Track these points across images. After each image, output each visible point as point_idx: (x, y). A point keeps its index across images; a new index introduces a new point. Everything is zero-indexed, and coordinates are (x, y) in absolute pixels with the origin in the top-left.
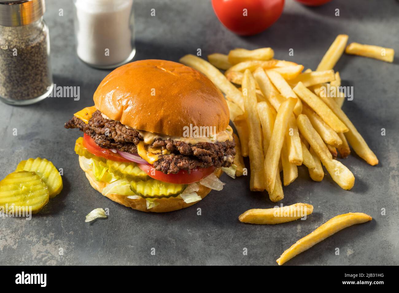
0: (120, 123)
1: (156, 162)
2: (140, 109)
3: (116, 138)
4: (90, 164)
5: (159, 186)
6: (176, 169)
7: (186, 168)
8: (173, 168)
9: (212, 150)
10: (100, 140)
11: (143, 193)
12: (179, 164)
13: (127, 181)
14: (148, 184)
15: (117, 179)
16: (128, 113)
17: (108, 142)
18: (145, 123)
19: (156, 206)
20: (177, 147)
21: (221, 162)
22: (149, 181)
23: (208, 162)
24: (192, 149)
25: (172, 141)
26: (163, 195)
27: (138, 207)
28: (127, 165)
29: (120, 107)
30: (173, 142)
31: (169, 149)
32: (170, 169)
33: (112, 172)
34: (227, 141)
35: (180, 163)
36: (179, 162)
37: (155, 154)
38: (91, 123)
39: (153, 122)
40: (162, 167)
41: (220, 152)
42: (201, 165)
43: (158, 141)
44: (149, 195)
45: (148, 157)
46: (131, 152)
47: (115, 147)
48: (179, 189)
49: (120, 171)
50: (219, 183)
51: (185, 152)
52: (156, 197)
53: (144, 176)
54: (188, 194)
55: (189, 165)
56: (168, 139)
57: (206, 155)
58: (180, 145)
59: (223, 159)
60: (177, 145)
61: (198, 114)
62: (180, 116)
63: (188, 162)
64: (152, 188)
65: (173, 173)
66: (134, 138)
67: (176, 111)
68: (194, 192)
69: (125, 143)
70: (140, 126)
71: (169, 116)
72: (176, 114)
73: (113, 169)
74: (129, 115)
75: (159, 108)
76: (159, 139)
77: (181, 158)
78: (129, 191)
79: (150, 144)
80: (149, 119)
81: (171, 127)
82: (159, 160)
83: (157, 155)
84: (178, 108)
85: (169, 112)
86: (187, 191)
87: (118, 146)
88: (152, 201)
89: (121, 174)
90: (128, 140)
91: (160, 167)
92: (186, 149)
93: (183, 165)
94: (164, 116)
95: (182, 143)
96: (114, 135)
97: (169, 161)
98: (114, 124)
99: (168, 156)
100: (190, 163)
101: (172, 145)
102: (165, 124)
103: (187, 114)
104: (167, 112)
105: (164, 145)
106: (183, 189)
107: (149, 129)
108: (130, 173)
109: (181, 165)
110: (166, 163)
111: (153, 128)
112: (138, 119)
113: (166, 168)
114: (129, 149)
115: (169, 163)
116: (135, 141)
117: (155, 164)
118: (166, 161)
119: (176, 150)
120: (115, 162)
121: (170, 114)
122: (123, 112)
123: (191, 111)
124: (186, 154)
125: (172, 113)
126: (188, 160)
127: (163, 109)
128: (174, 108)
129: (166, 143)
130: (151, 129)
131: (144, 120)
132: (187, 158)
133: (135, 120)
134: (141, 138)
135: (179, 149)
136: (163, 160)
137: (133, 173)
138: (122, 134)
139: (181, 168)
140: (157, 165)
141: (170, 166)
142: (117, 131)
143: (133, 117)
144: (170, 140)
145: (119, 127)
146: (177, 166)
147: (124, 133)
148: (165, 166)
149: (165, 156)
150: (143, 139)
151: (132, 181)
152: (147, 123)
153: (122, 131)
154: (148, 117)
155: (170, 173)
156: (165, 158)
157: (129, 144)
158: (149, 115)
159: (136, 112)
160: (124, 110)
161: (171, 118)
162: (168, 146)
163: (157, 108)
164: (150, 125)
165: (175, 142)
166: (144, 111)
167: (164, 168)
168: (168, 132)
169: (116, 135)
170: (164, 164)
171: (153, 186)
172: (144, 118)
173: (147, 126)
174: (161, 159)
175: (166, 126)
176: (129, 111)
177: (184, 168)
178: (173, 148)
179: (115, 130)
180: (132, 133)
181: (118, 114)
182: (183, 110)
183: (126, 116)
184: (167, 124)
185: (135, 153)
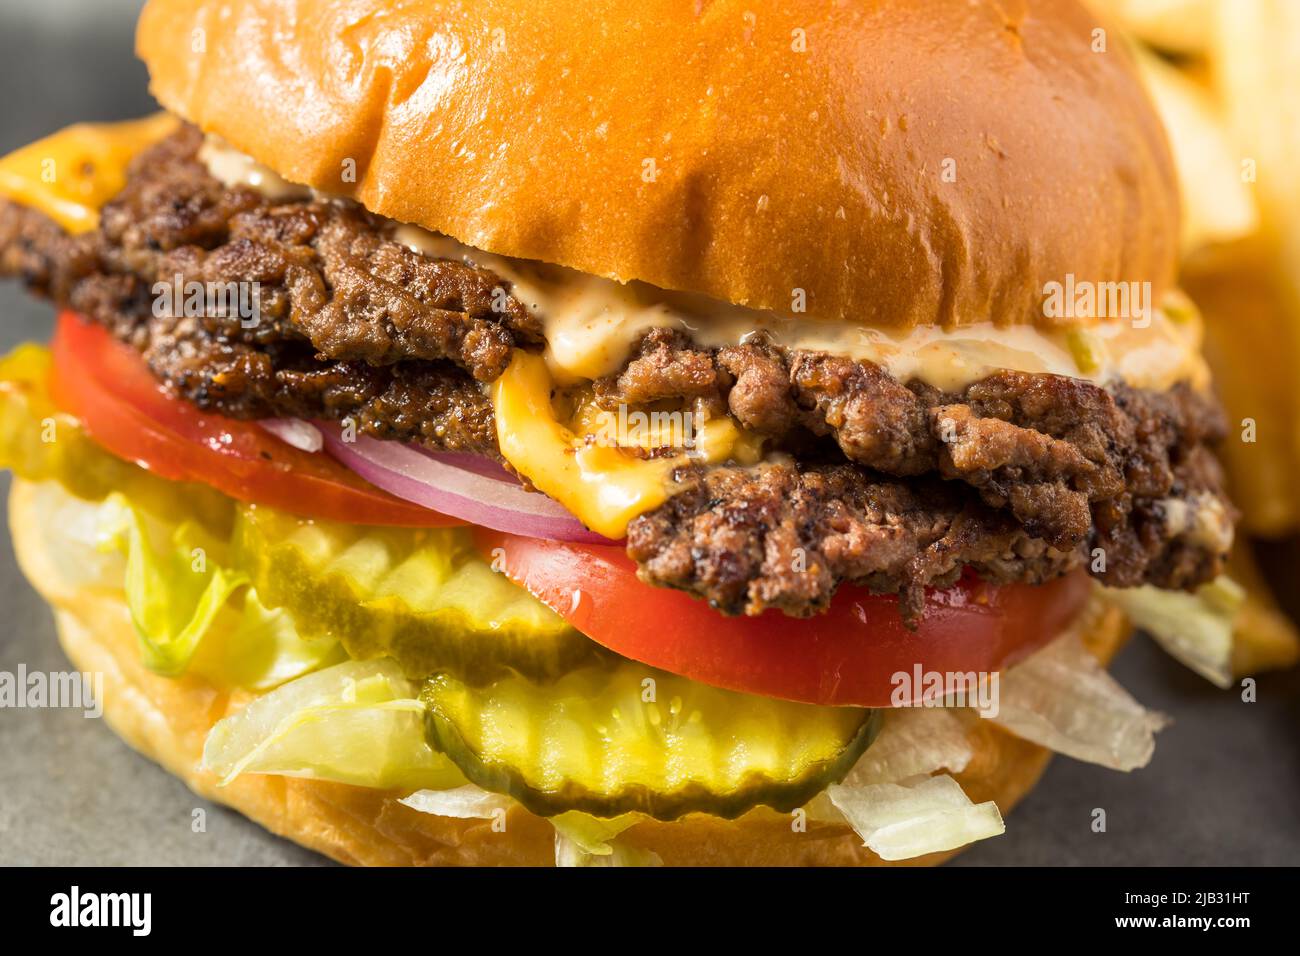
0: (359, 208)
1: (649, 514)
2: (528, 91)
3: (319, 323)
4: (105, 537)
5: (656, 720)
7: (884, 573)
8: (791, 568)
9: (1088, 439)
10: (188, 349)
11: (536, 769)
12: (839, 536)
13: (400, 674)
14: (568, 702)
15: (315, 662)
16: (427, 130)
17: (254, 364)
18: (564, 205)
20: (820, 399)
21: (1144, 540)
22: (574, 677)
23: (1059, 530)
24: (936, 421)
25: (774, 356)
26: (693, 787)
28: (399, 554)
29: (358, 79)
30: (785, 363)
31: (750, 417)
32: (766, 578)
33: (285, 603)
34: (1182, 388)
35: (843, 529)
36: (835, 519)
37: (644, 455)
38: (120, 218)
39: (634, 194)
40: (705, 556)
41: (1148, 461)
42: (1000, 554)
43: (661, 352)
44: (582, 789)
45: (587, 477)
46: (440, 441)
47: (313, 408)
48: (821, 747)
49: (348, 590)
50: (1123, 714)
51: (883, 439)
52: (642, 808)
53: (539, 639)
54: (891, 788)
55: (910, 548)
56: (743, 339)
57: (1048, 476)
58: (843, 387)
59: (1160, 521)
60: (819, 388)
61: (984, 155)
62: (847, 159)
63: (906, 525)
64: (603, 730)
65: (790, 612)
66: (467, 330)
67: (814, 115)
68: (936, 773)
69: (394, 370)
70: (525, 231)
71: (760, 153)
72: (818, 142)
73: (293, 580)
74: (437, 138)
75: (683, 83)
76: (677, 340)
77: (847, 490)
78: (418, 754)
79: (601, 378)
80: (595, 173)
81: (772, 242)
82: (673, 501)
83: (661, 461)
84: (827, 93)
85: (759, 118)
86: (882, 765)
87: (336, 389)
88: (598, 841)
89: (353, 615)
90: (424, 342)
91: (682, 553)
92: (893, 420)
93: (868, 549)
94: (717, 150)
95: (859, 370)
96: (305, 301)
97: (758, 510)
98: (309, 222)
99: (746, 474)
100: (915, 539)
101: (779, 386)
102: (729, 213)
103: (901, 148)
104: (742, 117)
105: (712, 386)
106: (851, 744)
107: (593, 253)
108: (424, 613)
109: (851, 547)
110: (728, 523)
111: (627, 243)
112: (506, 170)
113: (737, 561)
114: (429, 419)
115: (760, 523)
116: (475, 349)
117: (639, 535)
118: (728, 513)
119: (807, 424)
120: (306, 524)
121: (768, 136)
122: (384, 119)
123: (930, 124)
124: (891, 458)
125: (787, 130)
126: (905, 512)
127: (708, 92)
128: (801, 93)
129: (727, 368)
130: (616, 253)
131: (558, 177)
132: (892, 499)
133: (485, 178)
134: (526, 328)
135: (832, 416)
136: (705, 504)
137: (452, 607)
138: (372, 296)
139: (848, 568)
140: (660, 540)
141: (769, 551)
142: (326, 270)
143: (464, 158)
144: (757, 344)
145: (344, 238)
146: (822, 552)
147: (391, 282)
148: (723, 550)
149: (722, 470)
150: (539, 335)
151: (440, 677)
152: (578, 200)
153: (374, 271)
154: (588, 155)
155: (764, 606)
156: (721, 491)
157: (426, 375)
158: (599, 142)
159: (489, 114)
160: (397, 102)
161: (772, 166)
162: (747, 393)
163: (668, 83)
164: (605, 217)
165: (804, 360)
166: (558, 104)
167: (716, 564)
168: (746, 279)
169: (323, 298)
170: (715, 532)
171: (614, 719)
172: (555, 163)
173: (581, 227)
174: (686, 491)
175: (733, 231)
176: (433, 110)
177: (871, 570)
178: (787, 410)
179: (319, 266)
180: (455, 285)
181: (346, 134)
182: (869, 112)
183: (406, 149)
184: (741, 211)
185: (478, 448)
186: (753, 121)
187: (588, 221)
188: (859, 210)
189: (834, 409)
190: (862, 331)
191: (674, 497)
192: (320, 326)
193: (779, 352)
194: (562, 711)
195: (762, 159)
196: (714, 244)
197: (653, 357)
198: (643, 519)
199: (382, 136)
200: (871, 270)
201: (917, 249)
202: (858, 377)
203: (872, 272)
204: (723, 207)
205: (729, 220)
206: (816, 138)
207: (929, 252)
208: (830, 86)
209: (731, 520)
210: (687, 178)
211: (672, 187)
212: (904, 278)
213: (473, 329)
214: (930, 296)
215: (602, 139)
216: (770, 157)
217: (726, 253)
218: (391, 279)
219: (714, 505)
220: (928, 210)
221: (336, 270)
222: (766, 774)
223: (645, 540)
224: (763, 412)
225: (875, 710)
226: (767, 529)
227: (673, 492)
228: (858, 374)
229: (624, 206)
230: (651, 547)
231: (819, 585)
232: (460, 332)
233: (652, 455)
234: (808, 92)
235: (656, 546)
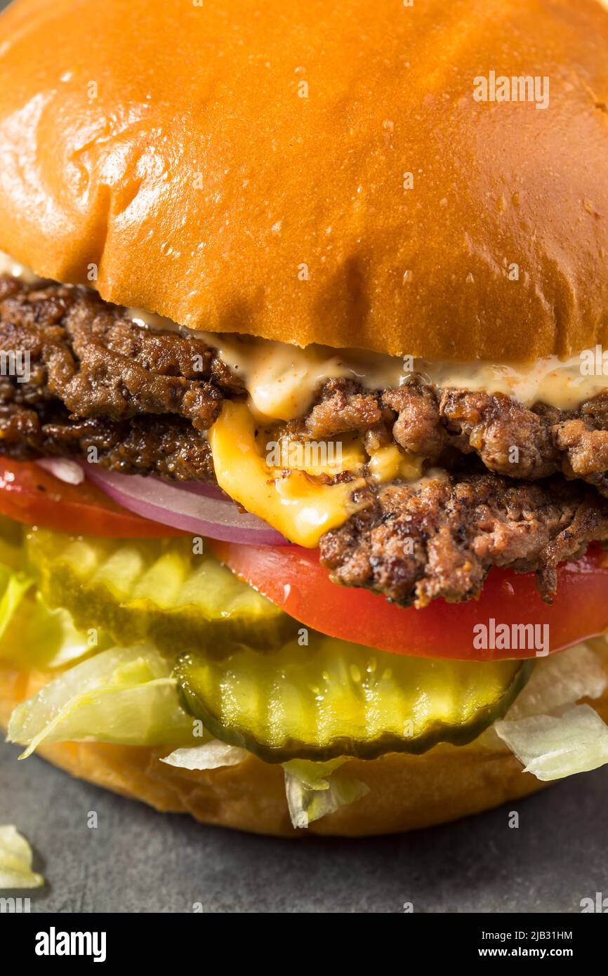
0: (93, 298)
1: (335, 530)
2: (218, 198)
3: (70, 391)
5: (357, 678)
6: (466, 575)
7: (525, 559)
8: (449, 566)
11: (265, 728)
12: (486, 536)
13: (157, 652)
15: (93, 647)
16: (142, 234)
18: (252, 290)
19: (344, 802)
20: (464, 427)
22: (292, 647)
24: (557, 436)
25: (426, 394)
26: (388, 735)
27: (232, 814)
28: (150, 558)
29: (86, 195)
30: (435, 399)
31: (411, 445)
32: (428, 577)
33: (64, 604)
35: (489, 530)
36: (482, 521)
37: (329, 481)
40: (381, 563)
43: (337, 398)
44: (301, 743)
45: (285, 502)
46: (172, 475)
47: (72, 450)
48: (486, 694)
49: (110, 595)
52: (349, 753)
53: (261, 621)
54: (544, 719)
55: (543, 539)
56: (402, 381)
58: (481, 417)
60: (463, 419)
61: (583, 217)
62: (472, 234)
63: (539, 519)
64: (316, 690)
65: (449, 600)
66: (185, 389)
67: (444, 201)
68: (579, 702)
69: (132, 422)
70: (223, 311)
71: (403, 236)
72: (448, 223)
73: (68, 588)
74: (150, 241)
75: (338, 185)
76: (349, 387)
77: (491, 495)
78: (175, 717)
79: (292, 420)
80: (274, 263)
81: (417, 307)
82: (353, 518)
83: (343, 486)
84: (453, 182)
85: (400, 208)
86: (536, 698)
87: (89, 438)
88: (317, 778)
89: (116, 613)
90: (152, 402)
91: (363, 563)
92: (522, 440)
93: (509, 544)
94: (369, 238)
95: (493, 402)
96: (59, 373)
97: (420, 522)
98: (58, 306)
99: (410, 489)
100: (547, 530)
101: (431, 419)
102: (382, 286)
103: (516, 220)
104: (387, 208)
105: (379, 422)
106: (510, 688)
107: (277, 325)
108: (171, 609)
109: (495, 545)
110: (397, 534)
111: (303, 317)
112: (204, 265)
113: (405, 566)
114: (162, 458)
115: (422, 532)
116: (192, 405)
117: (328, 549)
118: (397, 526)
119: (456, 445)
120: (76, 539)
121: (408, 221)
122: (108, 226)
123: (537, 197)
124: (523, 469)
125: (423, 216)
126: (538, 508)
127: (359, 190)
128: (432, 184)
129: (390, 407)
130: (295, 324)
131: (245, 268)
132: (527, 499)
133: (188, 272)
134: (231, 385)
135: (474, 440)
136: (379, 518)
137: (191, 604)
138: (110, 368)
139: (495, 560)
140: (345, 552)
141: (430, 554)
142: (75, 345)
143: (172, 256)
144: (413, 385)
145: (86, 318)
146: (473, 550)
147: (123, 355)
148: (394, 559)
149: (392, 488)
150: (242, 388)
151: (187, 657)
152: (262, 285)
153: (110, 346)
154: (267, 249)
155: (428, 601)
156: (391, 506)
157: (157, 424)
158: (275, 238)
159: (188, 220)
160: (117, 213)
161: (413, 246)
162: (406, 428)
163: (326, 186)
164: (284, 297)
165: (450, 397)
166: (241, 209)
167: (389, 570)
168: (399, 336)
169: (73, 370)
170: (387, 542)
171: (325, 680)
172: (242, 257)
173: (267, 307)
174: (364, 509)
175: (385, 300)
176: (145, 218)
177: (513, 560)
178: (439, 437)
179: (68, 342)
180: (173, 355)
181: (80, 238)
182: (488, 194)
183: (126, 251)
184: (391, 284)
185: (201, 479)
186: (396, 211)
187: (271, 301)
188: (484, 273)
189: (475, 435)
190: (495, 368)
191: (354, 515)
192: (71, 394)
193: (430, 389)
194: (283, 677)
195: (405, 240)
196: (372, 311)
197: (332, 402)
198: (330, 535)
199: (107, 240)
200: (497, 320)
201: (533, 300)
202: (492, 407)
203: (499, 322)
204: (376, 282)
205: (382, 292)
206: (446, 220)
207: (543, 301)
208: (455, 176)
209: (399, 532)
210: (346, 262)
211: (335, 270)
212: (524, 323)
213: (189, 389)
214: (547, 335)
215: (278, 235)
216: (411, 239)
217: (381, 318)
218: (123, 353)
219: (386, 518)
220: (540, 268)
221: (81, 345)
222: (443, 721)
223: (332, 553)
224: (420, 441)
225: (527, 660)
226: (428, 537)
227: (352, 511)
228: (493, 405)
229: (299, 288)
230: (338, 558)
231: (471, 580)
232: (179, 393)
233: (336, 480)
234: (438, 183)
235: (342, 557)
